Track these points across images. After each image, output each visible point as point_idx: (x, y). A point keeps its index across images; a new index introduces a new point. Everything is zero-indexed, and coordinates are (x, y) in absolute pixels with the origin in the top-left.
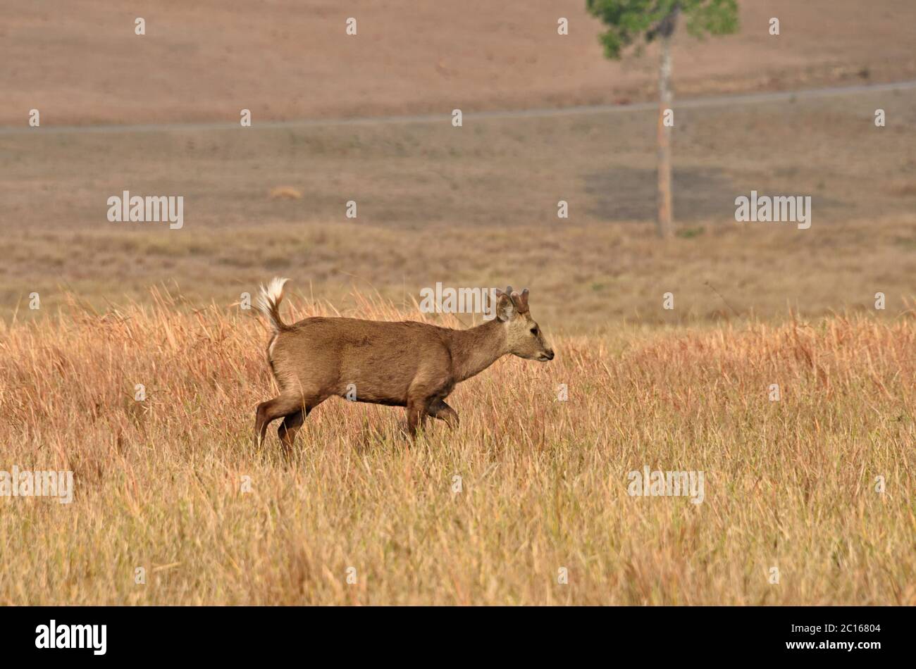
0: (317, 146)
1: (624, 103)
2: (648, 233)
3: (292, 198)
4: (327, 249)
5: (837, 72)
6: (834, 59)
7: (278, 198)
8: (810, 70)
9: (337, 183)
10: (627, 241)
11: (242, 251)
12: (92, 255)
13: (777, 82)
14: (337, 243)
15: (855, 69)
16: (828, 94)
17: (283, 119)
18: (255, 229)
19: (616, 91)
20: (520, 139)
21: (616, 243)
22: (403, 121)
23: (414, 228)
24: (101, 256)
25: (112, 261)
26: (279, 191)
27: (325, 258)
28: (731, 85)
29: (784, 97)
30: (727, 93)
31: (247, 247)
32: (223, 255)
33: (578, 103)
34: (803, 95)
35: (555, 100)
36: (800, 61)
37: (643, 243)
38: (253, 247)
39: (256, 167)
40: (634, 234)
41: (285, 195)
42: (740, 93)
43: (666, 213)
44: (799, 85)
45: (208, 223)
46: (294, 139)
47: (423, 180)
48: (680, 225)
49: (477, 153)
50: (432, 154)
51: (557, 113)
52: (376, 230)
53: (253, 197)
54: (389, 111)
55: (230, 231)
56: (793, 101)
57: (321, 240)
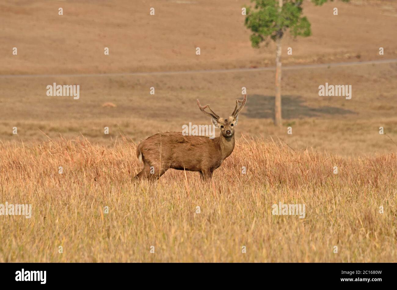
0: (121, 85)
1: (255, 67)
2: (270, 124)
3: (112, 107)
4: (130, 129)
5: (347, 55)
6: (345, 50)
7: (105, 107)
8: (335, 54)
9: (131, 100)
10: (262, 127)
11: (92, 130)
12: (25, 132)
13: (321, 60)
14: (134, 127)
15: (354, 55)
16: (344, 65)
17: (105, 73)
18: (97, 121)
19: (251, 62)
20: (211, 82)
21: (257, 128)
22: (159, 74)
23: (167, 121)
24: (29, 132)
25: (35, 134)
26: (105, 104)
27: (130, 133)
28: (301, 61)
29: (325, 66)
30: (300, 64)
31: (94, 128)
32: (84, 132)
33: (235, 67)
34: (334, 66)
35: (225, 66)
36: (331, 50)
37: (269, 129)
38: (98, 128)
39: (95, 93)
40: (264, 125)
41: (109, 105)
42: (304, 64)
43: (279, 115)
44: (330, 61)
45: (75, 118)
46: (111, 81)
47: (169, 100)
48: (285, 121)
49: (192, 88)
50: (172, 89)
51: (226, 71)
52: (151, 121)
53: (94, 107)
54: (151, 70)
55: (86, 122)
56: (329, 67)
57: (127, 126)
